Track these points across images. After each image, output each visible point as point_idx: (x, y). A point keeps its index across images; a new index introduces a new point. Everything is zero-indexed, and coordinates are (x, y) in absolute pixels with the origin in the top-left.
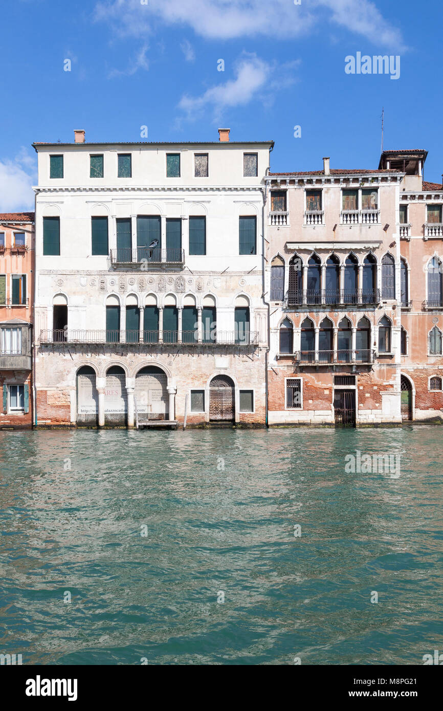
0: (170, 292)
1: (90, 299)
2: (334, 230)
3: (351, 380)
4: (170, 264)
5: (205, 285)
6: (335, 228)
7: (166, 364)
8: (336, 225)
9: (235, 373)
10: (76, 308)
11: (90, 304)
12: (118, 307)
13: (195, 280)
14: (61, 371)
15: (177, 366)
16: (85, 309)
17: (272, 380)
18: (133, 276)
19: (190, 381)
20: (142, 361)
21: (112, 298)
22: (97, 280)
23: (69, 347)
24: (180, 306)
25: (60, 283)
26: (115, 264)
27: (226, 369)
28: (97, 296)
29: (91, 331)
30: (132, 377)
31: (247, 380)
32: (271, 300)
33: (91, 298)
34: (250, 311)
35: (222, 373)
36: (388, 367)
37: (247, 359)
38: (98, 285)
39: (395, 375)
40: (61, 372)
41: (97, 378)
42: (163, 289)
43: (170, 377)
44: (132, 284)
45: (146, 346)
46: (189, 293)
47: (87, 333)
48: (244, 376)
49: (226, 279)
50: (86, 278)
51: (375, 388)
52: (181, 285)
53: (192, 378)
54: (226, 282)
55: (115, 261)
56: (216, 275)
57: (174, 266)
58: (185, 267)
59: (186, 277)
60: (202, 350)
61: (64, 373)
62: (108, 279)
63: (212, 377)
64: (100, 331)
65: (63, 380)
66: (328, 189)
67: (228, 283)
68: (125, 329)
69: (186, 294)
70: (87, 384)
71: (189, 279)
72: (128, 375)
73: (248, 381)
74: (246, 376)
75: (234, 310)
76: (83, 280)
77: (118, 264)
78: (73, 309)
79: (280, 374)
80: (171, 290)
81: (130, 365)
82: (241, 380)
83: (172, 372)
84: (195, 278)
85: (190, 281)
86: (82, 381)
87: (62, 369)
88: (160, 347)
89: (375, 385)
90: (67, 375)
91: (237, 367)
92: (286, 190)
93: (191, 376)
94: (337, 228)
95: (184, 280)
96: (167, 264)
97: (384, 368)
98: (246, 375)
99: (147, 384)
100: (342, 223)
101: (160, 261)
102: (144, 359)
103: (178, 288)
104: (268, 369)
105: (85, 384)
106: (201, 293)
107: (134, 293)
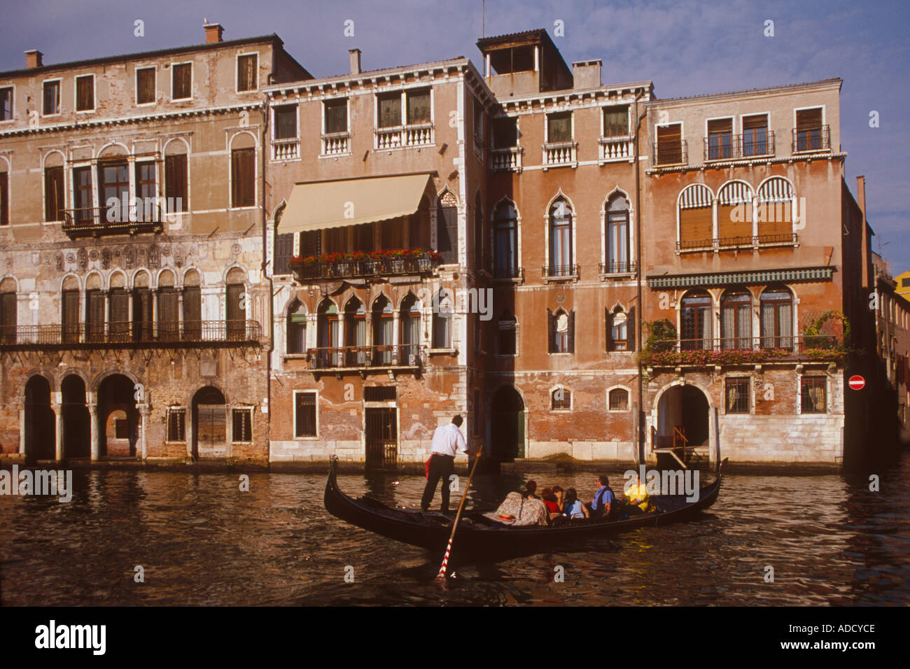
0: (141, 269)
1: (43, 284)
2: (365, 160)
3: (389, 393)
5: (188, 255)
6: (366, 156)
7: (136, 372)
8: (368, 152)
9: (226, 385)
10: (27, 296)
11: (44, 290)
12: (76, 291)
13: (173, 249)
15: (151, 375)
17: (275, 395)
18: (94, 248)
19: (167, 396)
20: (106, 368)
21: (71, 279)
22: (52, 257)
23: (19, 348)
24: (153, 287)
25: (8, 263)
27: (214, 379)
28: (52, 277)
30: (94, 390)
31: (242, 393)
32: (275, 274)
33: (45, 281)
34: (246, 291)
35: (208, 383)
36: (446, 373)
37: (244, 363)
38: (53, 263)
39: (457, 385)
41: (52, 393)
44: (94, 258)
46: (165, 268)
48: (238, 389)
50: (38, 254)
51: (426, 405)
52: (154, 258)
56: (201, 240)
58: (159, 230)
59: (162, 245)
62: (65, 253)
63: (195, 391)
66: (357, 98)
68: (85, 323)
69: (161, 270)
71: (166, 248)
72: (88, 388)
73: (244, 397)
74: (242, 389)
75: (224, 290)
76: (35, 257)
78: (23, 297)
79: (287, 385)
80: (142, 266)
81: (91, 374)
82: (234, 394)
84: (173, 246)
85: (166, 251)
89: (425, 402)
91: (229, 374)
92: (296, 105)
94: (369, 156)
95: (159, 249)
97: (440, 373)
98: (241, 386)
100: (376, 147)
102: (108, 364)
103: (151, 261)
104: (272, 378)
106: (182, 268)
107: (96, 272)
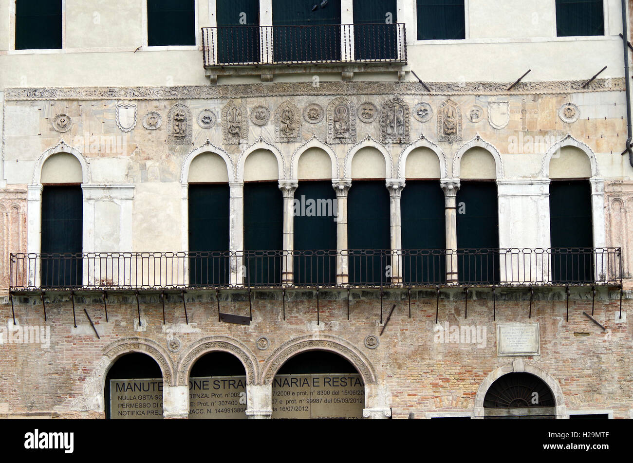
0: (367, 144)
1: (143, 167)
4: (366, 65)
5: (466, 124)
7: (360, 346)
9: (556, 369)
10: (107, 193)
11: (145, 179)
12: (224, 188)
13: (435, 111)
14: (64, 368)
15: (392, 351)
16: (130, 193)
18: (262, 101)
19: (429, 392)
20: (292, 338)
21: (207, 161)
22: (164, 115)
23: (87, 300)
24: (394, 180)
25: (62, 124)
26: (213, 68)
27: (530, 357)
28: (164, 157)
29: (150, 255)
30: (265, 383)
31: (589, 385)
33: (149, 163)
34: (593, 192)
35: (520, 367)
37: (588, 327)
38: (166, 126)
40: (65, 371)
41: (166, 389)
42: (347, 135)
43: (371, 382)
44: (261, 120)
45: (304, 294)
46: (419, 145)
47: (140, 260)
48: (581, 376)
49: (524, 105)
50: (131, 111)
52: (395, 125)
53: (435, 385)
54: (524, 111)
55: (213, 61)
56: (494, 92)
57: (375, 70)
58: (407, 73)
59: (411, 101)
60: (461, 305)
61: (75, 375)
62: (196, 109)
63: (490, 380)
64: (175, 255)
65: (71, 395)
67: (528, 115)
68: (241, 247)
69: (410, 148)
70: (135, 405)
71: (419, 107)
72: (252, 378)
73: (592, 390)
74: (589, 376)
75: (546, 189)
76: (126, 116)
77: (223, 69)
78: (95, 194)
80: (369, 138)
81: (258, 349)
82: (573, 387)
83: (379, 368)
84: (435, 103)
85: (423, 113)
86: (120, 398)
87: (67, 363)
88: (344, 295)
90: (82, 379)
91: (560, 348)
93: (431, 379)
95: (404, 108)
96: (359, 65)
98: (587, 372)
99: (305, 404)
101: (339, 58)
102: (297, 331)
103: (390, 131)
105: (130, 405)
106: (455, 146)
107: (266, 147)
